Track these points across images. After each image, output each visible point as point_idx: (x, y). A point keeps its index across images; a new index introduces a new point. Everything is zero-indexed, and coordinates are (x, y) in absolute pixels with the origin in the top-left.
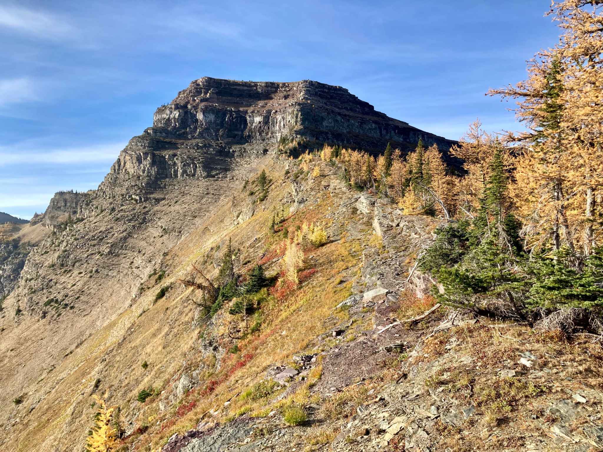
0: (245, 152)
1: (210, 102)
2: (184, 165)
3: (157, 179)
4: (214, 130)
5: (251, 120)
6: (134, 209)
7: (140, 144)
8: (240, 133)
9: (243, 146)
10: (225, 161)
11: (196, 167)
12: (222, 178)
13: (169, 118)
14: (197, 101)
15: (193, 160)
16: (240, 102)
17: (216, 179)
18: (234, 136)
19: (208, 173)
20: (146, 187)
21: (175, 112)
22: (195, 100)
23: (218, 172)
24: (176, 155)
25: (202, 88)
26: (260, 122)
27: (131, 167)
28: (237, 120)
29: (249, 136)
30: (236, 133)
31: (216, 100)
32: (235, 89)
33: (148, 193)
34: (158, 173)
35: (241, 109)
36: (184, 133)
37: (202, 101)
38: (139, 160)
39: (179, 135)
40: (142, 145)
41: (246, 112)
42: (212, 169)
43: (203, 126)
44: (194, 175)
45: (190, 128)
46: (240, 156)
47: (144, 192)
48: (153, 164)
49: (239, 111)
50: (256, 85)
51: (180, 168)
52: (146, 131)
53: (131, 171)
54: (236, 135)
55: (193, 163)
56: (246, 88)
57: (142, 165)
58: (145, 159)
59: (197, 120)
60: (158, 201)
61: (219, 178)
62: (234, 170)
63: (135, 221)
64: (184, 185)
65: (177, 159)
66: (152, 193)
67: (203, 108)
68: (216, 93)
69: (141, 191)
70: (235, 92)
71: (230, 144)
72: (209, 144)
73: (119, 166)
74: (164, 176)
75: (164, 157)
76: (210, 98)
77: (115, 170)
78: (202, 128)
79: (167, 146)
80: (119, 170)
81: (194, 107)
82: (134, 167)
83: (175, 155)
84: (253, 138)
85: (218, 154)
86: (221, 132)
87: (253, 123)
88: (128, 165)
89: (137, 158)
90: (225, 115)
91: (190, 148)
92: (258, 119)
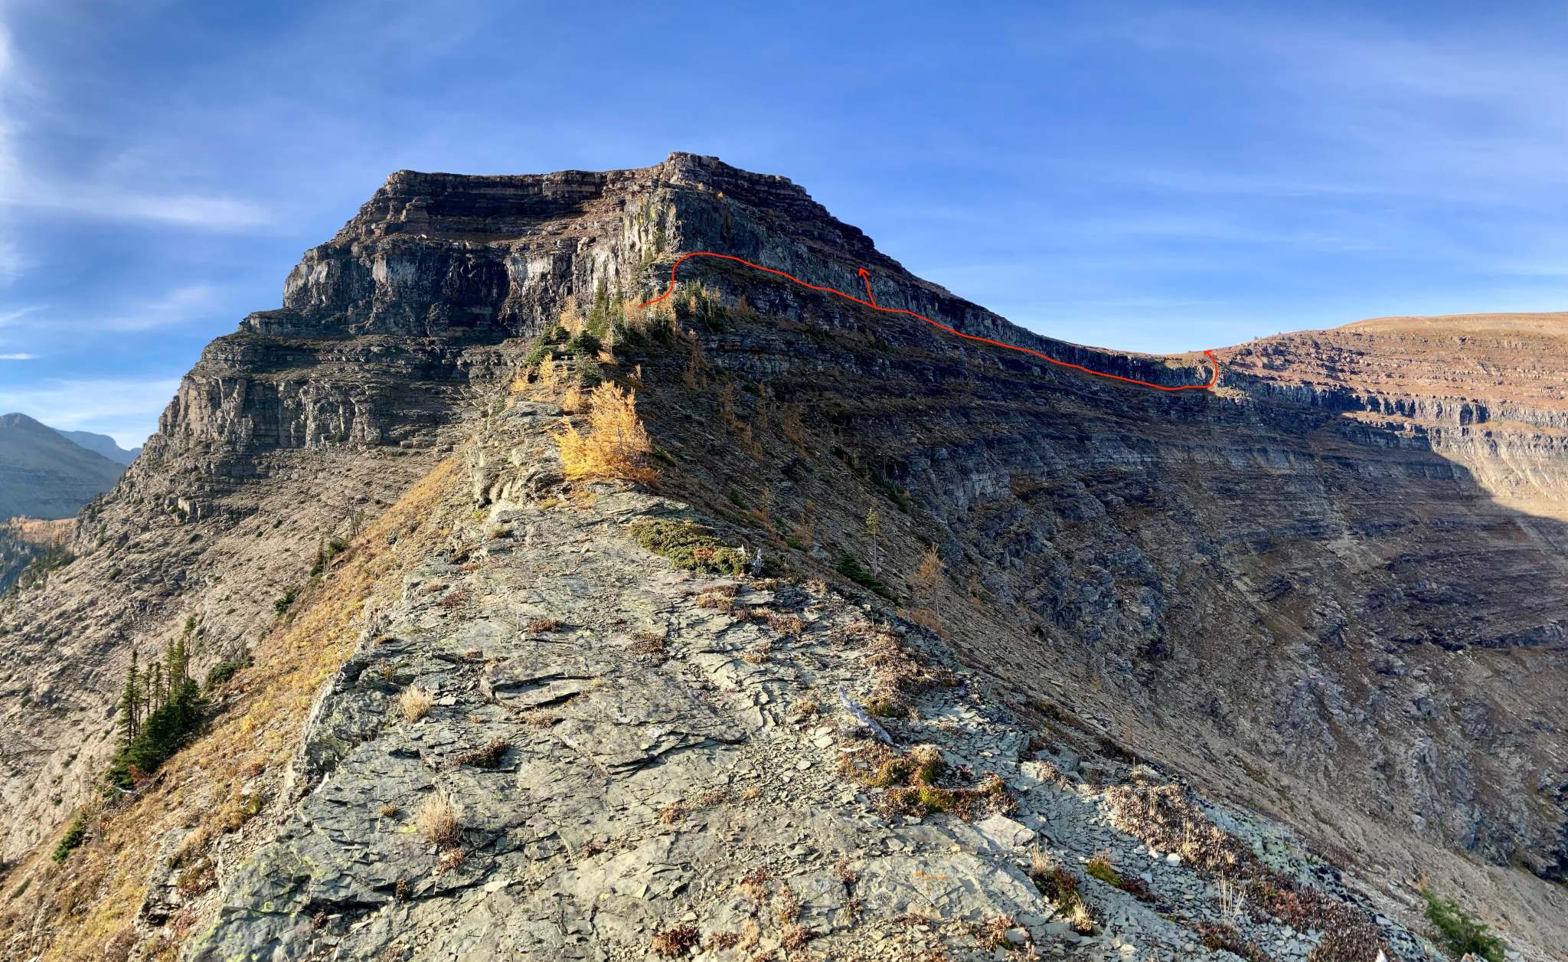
0: (499, 364)
1: (407, 232)
2: (322, 410)
3: (252, 449)
4: (412, 307)
5: (519, 272)
6: (166, 544)
7: (224, 356)
8: (487, 311)
9: (494, 348)
10: (437, 393)
11: (353, 413)
12: (420, 446)
13: (305, 285)
14: (377, 232)
15: (347, 394)
16: (493, 228)
17: (400, 450)
18: (472, 321)
19: (382, 432)
20: (219, 473)
21: (319, 268)
22: (372, 232)
23: (408, 428)
24: (306, 382)
25: (389, 199)
26: (543, 276)
27: (196, 417)
28: (479, 274)
29: (513, 318)
30: (476, 310)
31: (426, 227)
32: (484, 196)
33: (218, 492)
34: (255, 433)
35: (493, 245)
36: (339, 320)
37: (389, 230)
38: (214, 401)
39: (327, 327)
40: (226, 360)
41: (507, 251)
42: (395, 420)
43: (387, 299)
44: (344, 438)
45: (356, 307)
46: (484, 376)
47: (207, 488)
48: (245, 407)
49: (487, 249)
50: (537, 181)
51: (311, 419)
52: (245, 323)
53: (196, 427)
54: (477, 317)
55: (347, 404)
56: (511, 191)
57: (219, 414)
58: (228, 395)
59: (372, 282)
60: (236, 516)
61: (410, 446)
62: (459, 420)
63: (155, 583)
64: (317, 467)
65: (306, 393)
66: (228, 493)
67: (387, 247)
68: (428, 208)
69: (201, 487)
70: (483, 203)
71: (458, 344)
72: (396, 348)
73: (175, 415)
74: (270, 440)
75: (274, 389)
76: (409, 221)
77: (165, 426)
78: (383, 302)
79: (290, 358)
80: (173, 426)
81: (366, 248)
82: (202, 419)
83: (302, 382)
84: (524, 322)
85: (420, 373)
86: (432, 314)
87: (523, 280)
88: (193, 414)
89: (209, 393)
90: (444, 260)
91: (348, 360)
92: (537, 267)
